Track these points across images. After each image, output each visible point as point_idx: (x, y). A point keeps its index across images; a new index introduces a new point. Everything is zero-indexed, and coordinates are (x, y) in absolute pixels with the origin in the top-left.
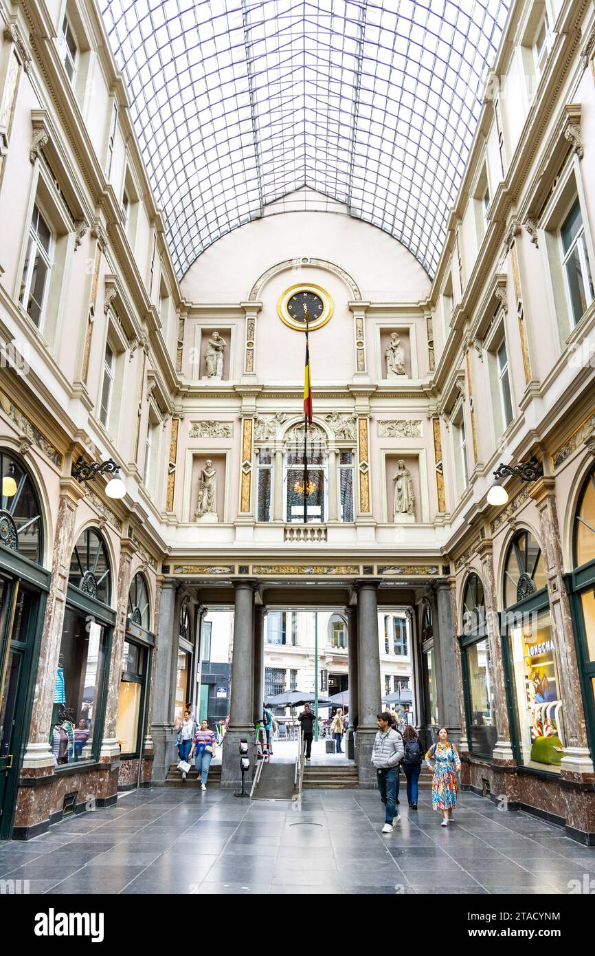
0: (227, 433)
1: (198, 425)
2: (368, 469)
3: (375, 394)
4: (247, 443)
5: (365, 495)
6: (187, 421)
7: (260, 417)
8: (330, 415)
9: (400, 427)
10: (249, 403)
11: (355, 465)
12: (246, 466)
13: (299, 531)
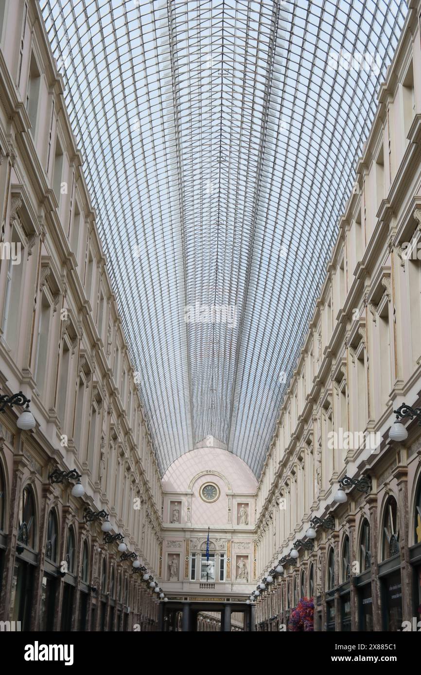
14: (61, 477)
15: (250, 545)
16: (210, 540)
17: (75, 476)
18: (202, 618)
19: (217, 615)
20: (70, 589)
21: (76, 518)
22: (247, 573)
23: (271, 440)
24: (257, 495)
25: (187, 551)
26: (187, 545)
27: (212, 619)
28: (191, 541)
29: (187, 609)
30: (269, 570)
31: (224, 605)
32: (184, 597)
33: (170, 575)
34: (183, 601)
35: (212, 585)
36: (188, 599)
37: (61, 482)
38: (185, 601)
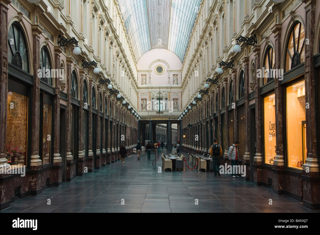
14: (88, 65)
15: (179, 94)
16: (160, 92)
17: (94, 64)
18: (158, 126)
19: (165, 125)
20: (95, 116)
21: (96, 83)
22: (178, 107)
23: (187, 48)
24: (182, 70)
25: (150, 97)
26: (150, 94)
27: (163, 127)
28: (152, 93)
29: (150, 123)
30: (190, 103)
31: (167, 121)
32: (149, 118)
33: (142, 108)
34: (149, 120)
35: (162, 112)
36: (151, 119)
37: (88, 67)
38: (150, 120)
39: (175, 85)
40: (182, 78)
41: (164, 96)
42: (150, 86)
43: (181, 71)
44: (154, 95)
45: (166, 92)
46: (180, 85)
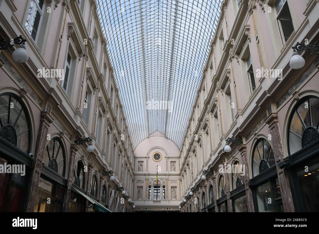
0: (143, 182)
1: (138, 181)
2: (168, 189)
3: (169, 175)
4: (147, 184)
5: (167, 194)
6: (136, 180)
7: (149, 179)
8: (161, 179)
9: (174, 181)
10: (147, 176)
11: (165, 188)
12: (147, 189)
13: (156, 201)
39: (173, 172)
40: (179, 165)
41: (162, 183)
42: (147, 173)
43: (179, 158)
44: (150, 182)
45: (164, 179)
46: (178, 172)
